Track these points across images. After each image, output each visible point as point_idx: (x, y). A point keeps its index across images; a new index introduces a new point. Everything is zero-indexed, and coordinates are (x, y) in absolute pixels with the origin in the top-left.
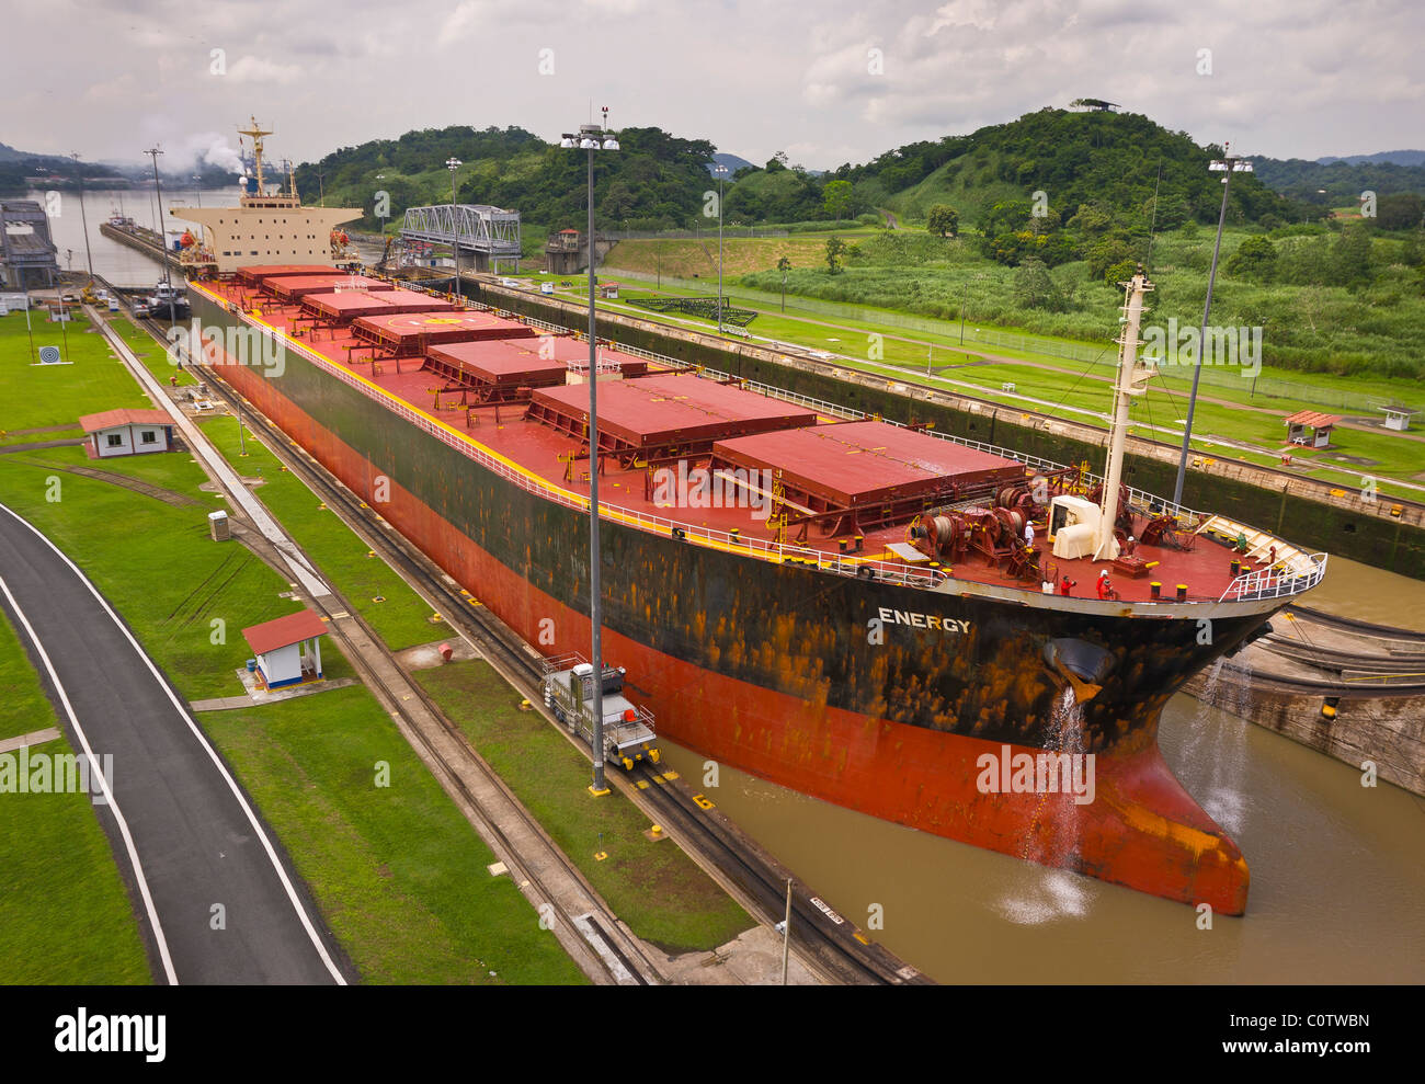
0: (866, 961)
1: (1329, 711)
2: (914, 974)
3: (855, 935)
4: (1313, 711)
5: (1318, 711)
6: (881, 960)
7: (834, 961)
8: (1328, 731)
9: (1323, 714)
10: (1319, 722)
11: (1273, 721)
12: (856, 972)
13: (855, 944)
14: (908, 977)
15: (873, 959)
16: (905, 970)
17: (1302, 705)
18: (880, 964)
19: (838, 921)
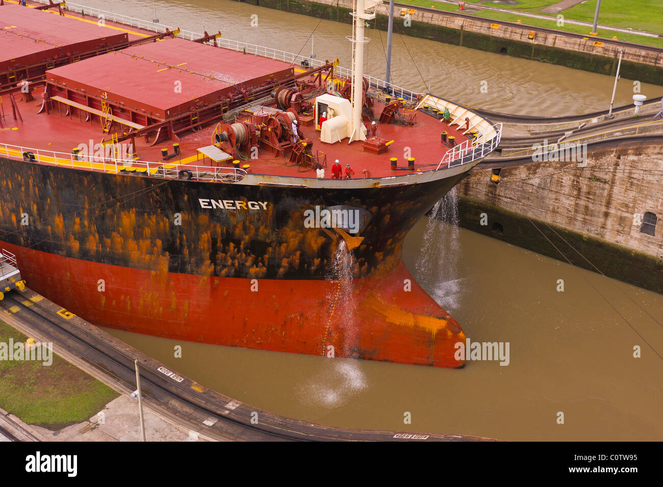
0: (203, 403)
1: (495, 178)
2: (237, 405)
3: (193, 388)
4: (485, 180)
5: (488, 179)
6: (214, 400)
7: (179, 409)
8: (495, 191)
9: (491, 181)
10: (490, 186)
11: (461, 190)
12: (196, 413)
13: (193, 393)
14: (233, 408)
15: (207, 401)
16: (231, 404)
17: (478, 177)
18: (213, 404)
19: (179, 380)
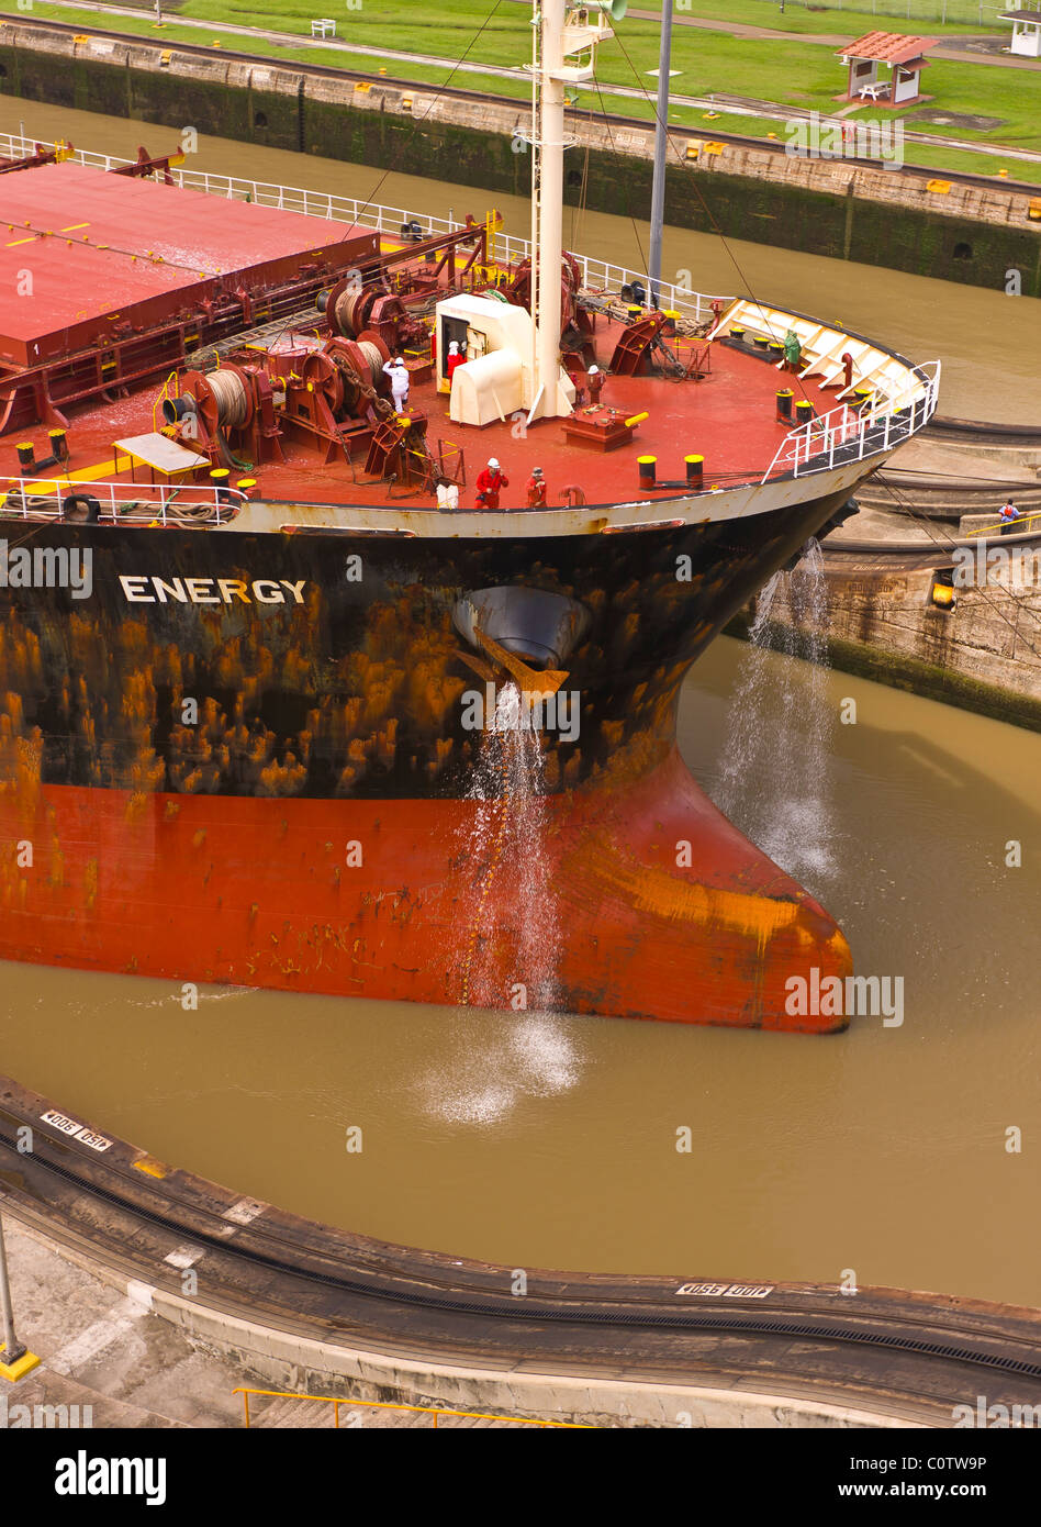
0: (164, 1208)
1: (942, 594)
2: (257, 1213)
3: (137, 1166)
4: (917, 598)
5: (925, 597)
6: (192, 1199)
7: (101, 1222)
8: (945, 628)
9: (932, 601)
10: (929, 616)
11: (854, 627)
12: (146, 1234)
13: (138, 1181)
14: (246, 1220)
15: (176, 1202)
16: (239, 1208)
17: (898, 590)
18: (193, 1209)
19: (99, 1145)
